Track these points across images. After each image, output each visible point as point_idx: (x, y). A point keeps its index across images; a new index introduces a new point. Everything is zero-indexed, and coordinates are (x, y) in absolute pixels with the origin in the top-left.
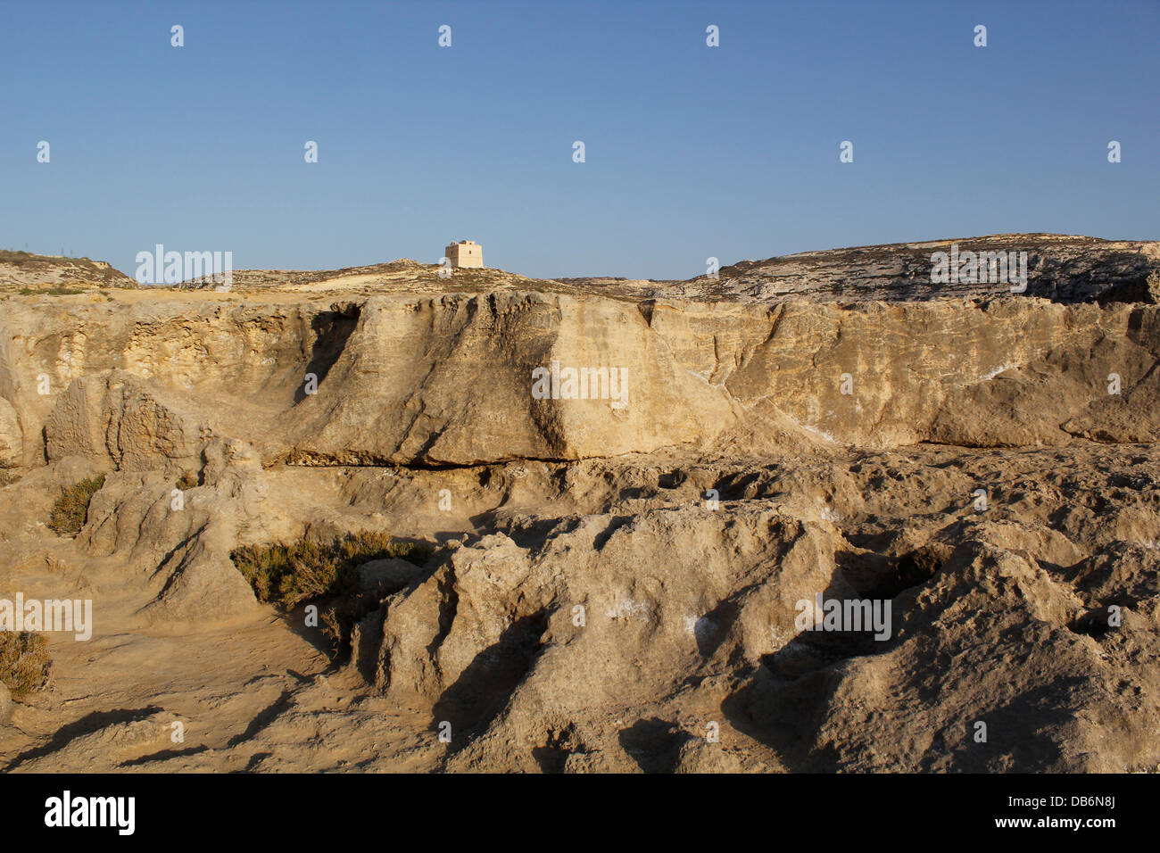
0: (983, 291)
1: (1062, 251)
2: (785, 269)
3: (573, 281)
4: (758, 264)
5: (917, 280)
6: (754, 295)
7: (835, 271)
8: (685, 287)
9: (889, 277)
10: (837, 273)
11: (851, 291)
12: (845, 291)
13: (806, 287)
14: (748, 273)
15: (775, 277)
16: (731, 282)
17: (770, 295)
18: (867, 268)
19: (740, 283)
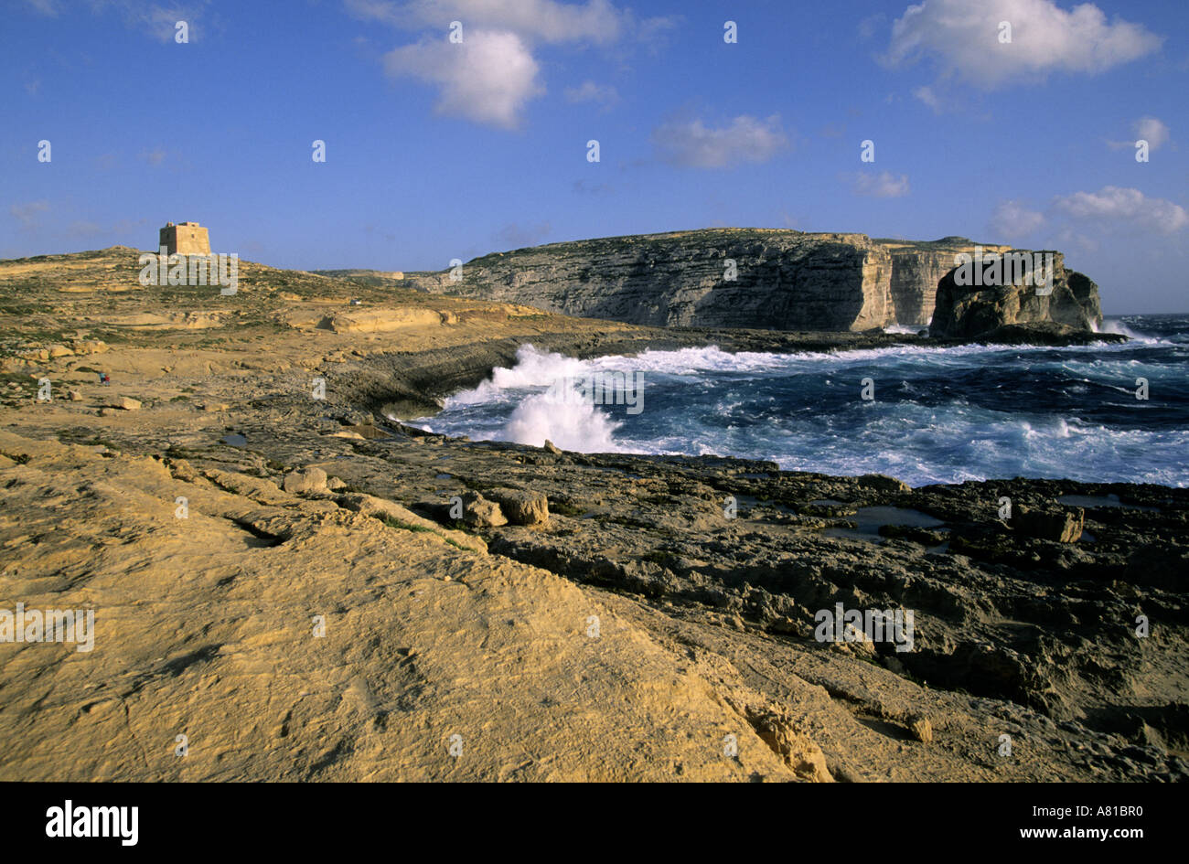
0: (717, 277)
1: (782, 241)
2: (534, 259)
3: (331, 273)
4: (508, 255)
5: (657, 268)
6: (508, 284)
7: (581, 260)
8: (441, 277)
9: (631, 266)
10: (583, 262)
11: (597, 279)
12: (592, 280)
13: (556, 276)
14: (500, 263)
15: (527, 267)
16: (484, 272)
17: (521, 284)
18: (610, 257)
19: (493, 272)
